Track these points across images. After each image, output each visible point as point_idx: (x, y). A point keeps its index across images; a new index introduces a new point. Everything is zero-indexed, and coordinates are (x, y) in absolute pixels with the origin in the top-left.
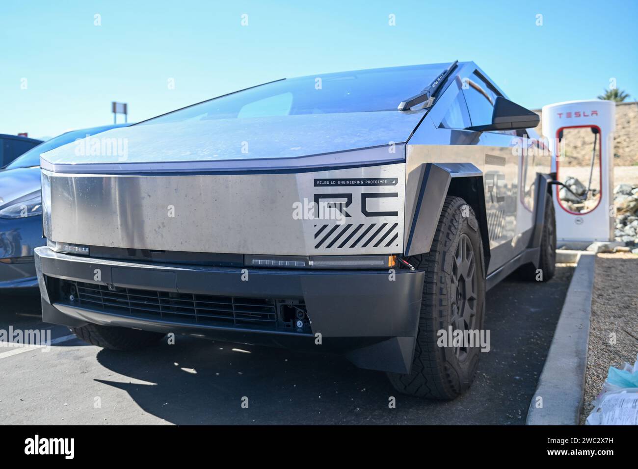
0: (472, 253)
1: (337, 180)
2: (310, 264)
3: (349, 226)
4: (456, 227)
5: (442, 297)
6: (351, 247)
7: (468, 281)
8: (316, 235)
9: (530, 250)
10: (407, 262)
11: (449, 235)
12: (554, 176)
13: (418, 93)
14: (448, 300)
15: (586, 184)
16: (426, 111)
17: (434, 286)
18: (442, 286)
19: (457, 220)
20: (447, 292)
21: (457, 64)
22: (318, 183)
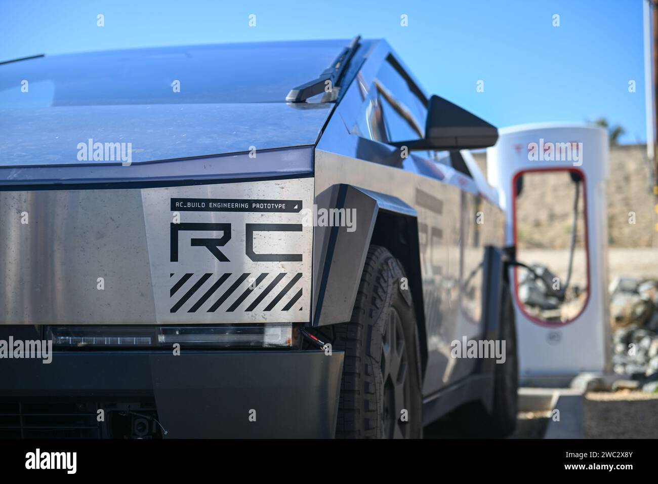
0: (403, 343)
1: (207, 201)
2: (159, 340)
3: (226, 276)
4: (385, 289)
5: (369, 397)
6: (228, 311)
7: (399, 389)
8: (173, 291)
9: (477, 377)
10: (316, 337)
11: (375, 300)
12: (512, 251)
13: (316, 77)
14: (377, 403)
15: (562, 278)
16: (333, 105)
17: (357, 379)
18: (368, 379)
19: (386, 278)
20: (376, 390)
21: (361, 42)
22: (176, 205)
